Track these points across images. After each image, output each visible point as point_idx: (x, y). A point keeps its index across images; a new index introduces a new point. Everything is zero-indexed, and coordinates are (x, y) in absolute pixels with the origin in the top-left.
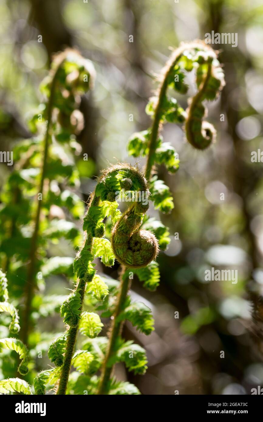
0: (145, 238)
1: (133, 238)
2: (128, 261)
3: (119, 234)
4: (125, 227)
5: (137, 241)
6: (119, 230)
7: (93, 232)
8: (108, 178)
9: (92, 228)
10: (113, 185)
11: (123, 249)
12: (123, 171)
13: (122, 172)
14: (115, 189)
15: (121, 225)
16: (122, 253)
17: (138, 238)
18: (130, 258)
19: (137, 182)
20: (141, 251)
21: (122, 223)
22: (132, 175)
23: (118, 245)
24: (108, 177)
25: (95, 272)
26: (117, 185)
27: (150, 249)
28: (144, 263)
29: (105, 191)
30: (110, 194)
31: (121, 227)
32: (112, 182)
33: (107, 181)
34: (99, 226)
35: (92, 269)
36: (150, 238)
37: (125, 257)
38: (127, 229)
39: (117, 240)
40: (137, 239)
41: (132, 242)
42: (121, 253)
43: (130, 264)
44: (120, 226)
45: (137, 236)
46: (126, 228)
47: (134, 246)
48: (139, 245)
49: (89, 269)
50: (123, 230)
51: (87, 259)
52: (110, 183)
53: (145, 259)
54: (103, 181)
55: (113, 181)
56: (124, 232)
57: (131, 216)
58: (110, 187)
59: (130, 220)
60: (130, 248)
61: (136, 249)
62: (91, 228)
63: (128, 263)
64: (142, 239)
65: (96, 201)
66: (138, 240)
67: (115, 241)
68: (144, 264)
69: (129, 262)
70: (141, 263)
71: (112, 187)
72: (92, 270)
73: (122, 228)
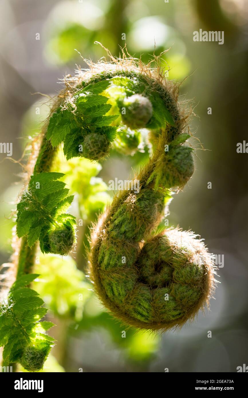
0: (183, 252)
1: (150, 253)
2: (140, 313)
3: (115, 244)
4: (131, 225)
5: (161, 259)
6: (114, 233)
7: (44, 241)
8: (82, 98)
9: (41, 228)
10: (96, 114)
11: (125, 283)
12: (125, 78)
13: (121, 79)
14: (101, 126)
15: (120, 219)
16: (122, 292)
17: (164, 253)
18: (146, 305)
19: (160, 105)
20: (174, 286)
21: (121, 214)
22: (147, 87)
23: (113, 272)
24: (82, 95)
25: (52, 343)
26: (107, 114)
27: (197, 281)
28: (180, 316)
29: (76, 131)
30: (90, 139)
31: (119, 226)
32: (95, 107)
33: (80, 105)
34: (61, 224)
35: (44, 335)
36: (194, 251)
37: (131, 302)
38: (138, 230)
39: (110, 258)
40: (162, 254)
41: (149, 263)
42: (119, 294)
43: (143, 319)
44: (116, 222)
45: (163, 247)
46: (132, 227)
47: (154, 274)
48: (166, 269)
49: (33, 337)
50: (125, 232)
51: (29, 311)
52: (89, 110)
53: (183, 306)
54: (69, 105)
55: (96, 105)
56: (127, 238)
57: (145, 196)
58: (89, 121)
59: (143, 205)
60: (142, 280)
61: (158, 281)
62: (39, 228)
63: (139, 317)
64: (175, 255)
65: (46, 159)
66: (164, 257)
67: (101, 262)
68: (181, 318)
69: (142, 315)
70: (173, 316)
71: (95, 120)
72: (43, 339)
73: (123, 226)
